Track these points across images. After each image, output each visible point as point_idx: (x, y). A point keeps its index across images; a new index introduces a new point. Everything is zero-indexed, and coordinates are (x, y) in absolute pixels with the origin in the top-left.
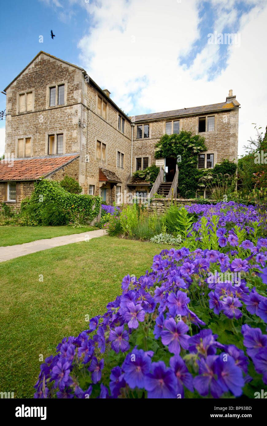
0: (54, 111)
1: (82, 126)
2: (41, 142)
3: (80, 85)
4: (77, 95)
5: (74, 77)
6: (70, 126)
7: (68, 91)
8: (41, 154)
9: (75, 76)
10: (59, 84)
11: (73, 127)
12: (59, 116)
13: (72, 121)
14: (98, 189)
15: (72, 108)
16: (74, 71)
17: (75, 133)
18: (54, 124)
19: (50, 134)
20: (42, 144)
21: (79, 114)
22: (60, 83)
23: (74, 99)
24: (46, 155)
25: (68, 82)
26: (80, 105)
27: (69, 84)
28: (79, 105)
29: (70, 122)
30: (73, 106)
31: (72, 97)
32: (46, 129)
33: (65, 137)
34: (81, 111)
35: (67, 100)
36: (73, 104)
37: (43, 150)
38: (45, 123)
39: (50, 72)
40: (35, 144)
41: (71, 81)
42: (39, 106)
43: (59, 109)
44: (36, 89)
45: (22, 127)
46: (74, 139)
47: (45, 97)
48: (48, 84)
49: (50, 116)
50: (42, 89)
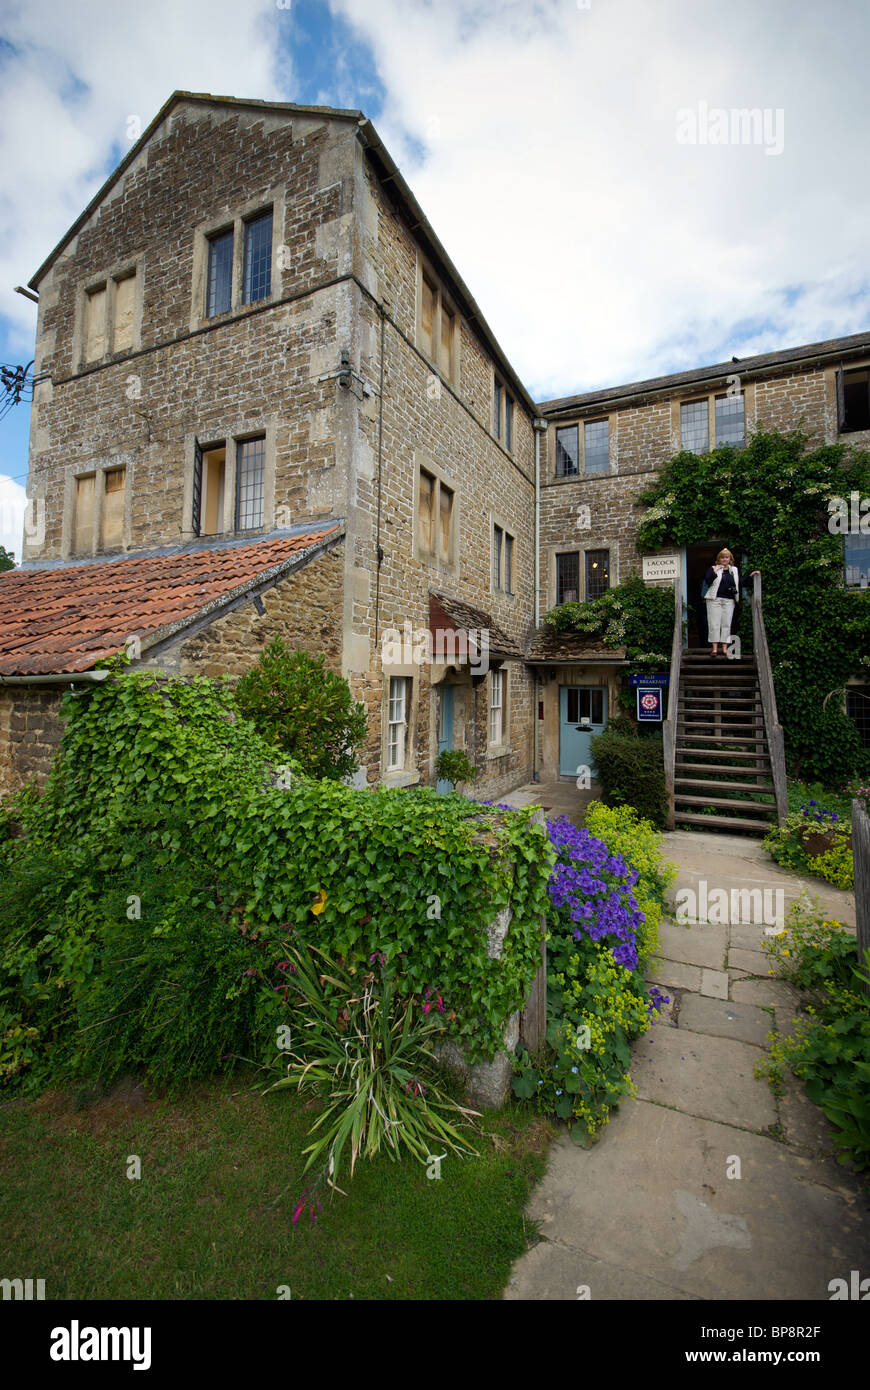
0: (224, 335)
1: (355, 387)
2: (169, 483)
3: (347, 193)
4: (327, 243)
5: (317, 165)
6: (296, 392)
7: (288, 233)
8: (164, 537)
9: (322, 158)
10: (247, 211)
11: (313, 397)
12: (246, 353)
13: (307, 369)
14: (426, 695)
15: (308, 306)
16: (316, 139)
17: (320, 426)
18: (226, 393)
19: (207, 440)
20: (169, 491)
21: (342, 330)
22: (251, 205)
23: (318, 263)
24: (188, 537)
25: (290, 194)
26: (345, 286)
27: (293, 201)
28: (339, 286)
29: (300, 373)
30: (312, 297)
31: (308, 255)
32: (189, 419)
33: (271, 449)
34: (353, 315)
35: (285, 274)
36: (310, 286)
37: (173, 516)
38: (186, 393)
39: (208, 170)
40: (141, 492)
41: (303, 186)
42: (162, 322)
43: (248, 321)
44: (150, 254)
45: (91, 425)
46: (316, 451)
47: (186, 278)
48: (199, 222)
49: (208, 358)
50: (175, 247)
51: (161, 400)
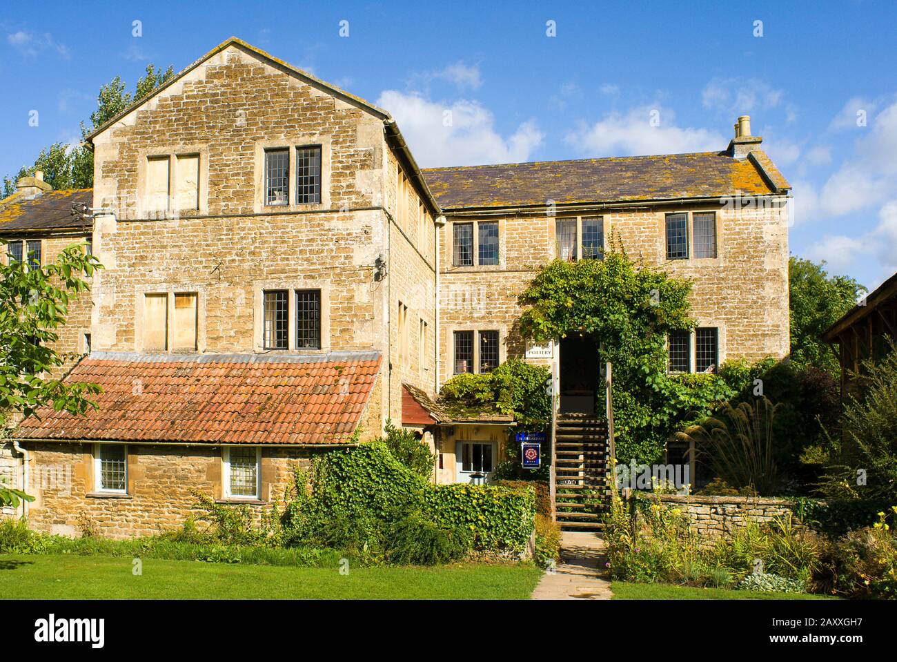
0: (284, 221)
1: (384, 272)
2: (240, 311)
3: (378, 156)
4: (364, 182)
5: (355, 131)
6: (343, 269)
7: (334, 168)
8: (237, 347)
9: (359, 128)
10: (300, 144)
11: (356, 274)
12: (303, 236)
13: (351, 257)
15: (351, 218)
16: (352, 115)
17: (362, 294)
18: (287, 259)
19: (273, 287)
20: (239, 317)
21: (376, 239)
22: (303, 140)
23: (358, 193)
24: (258, 349)
25: (336, 143)
26: (377, 213)
27: (338, 148)
28: (374, 212)
29: (346, 258)
30: (354, 214)
31: (350, 186)
32: (255, 270)
33: (327, 303)
34: (383, 230)
35: (333, 194)
36: (352, 206)
37: (245, 333)
38: (253, 253)
39: (264, 103)
40: (213, 314)
41: (344, 141)
42: (227, 199)
43: (304, 217)
44: (213, 147)
45: (162, 258)
46: (360, 308)
47: (249, 174)
48: (259, 138)
49: (271, 233)
50: (237, 149)
51: (230, 253)
